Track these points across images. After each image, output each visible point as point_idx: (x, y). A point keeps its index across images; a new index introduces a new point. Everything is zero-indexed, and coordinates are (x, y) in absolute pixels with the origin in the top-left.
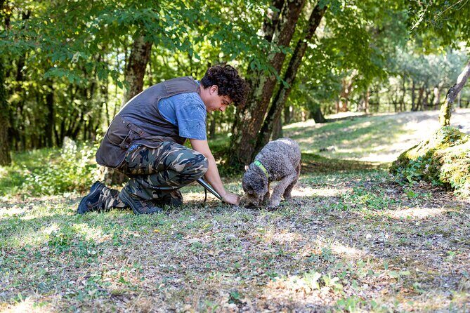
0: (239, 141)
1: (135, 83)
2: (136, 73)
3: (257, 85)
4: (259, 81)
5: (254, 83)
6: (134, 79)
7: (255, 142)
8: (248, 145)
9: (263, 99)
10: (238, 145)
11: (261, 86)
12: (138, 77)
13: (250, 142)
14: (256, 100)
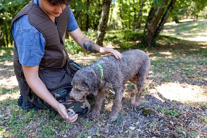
0: (146, 34)
1: (106, 10)
2: (107, 5)
3: (156, 10)
4: (157, 8)
5: (155, 9)
6: (106, 8)
7: (153, 35)
8: (150, 36)
9: (158, 16)
10: (146, 36)
11: (158, 10)
12: (108, 7)
13: (151, 35)
14: (155, 17)
